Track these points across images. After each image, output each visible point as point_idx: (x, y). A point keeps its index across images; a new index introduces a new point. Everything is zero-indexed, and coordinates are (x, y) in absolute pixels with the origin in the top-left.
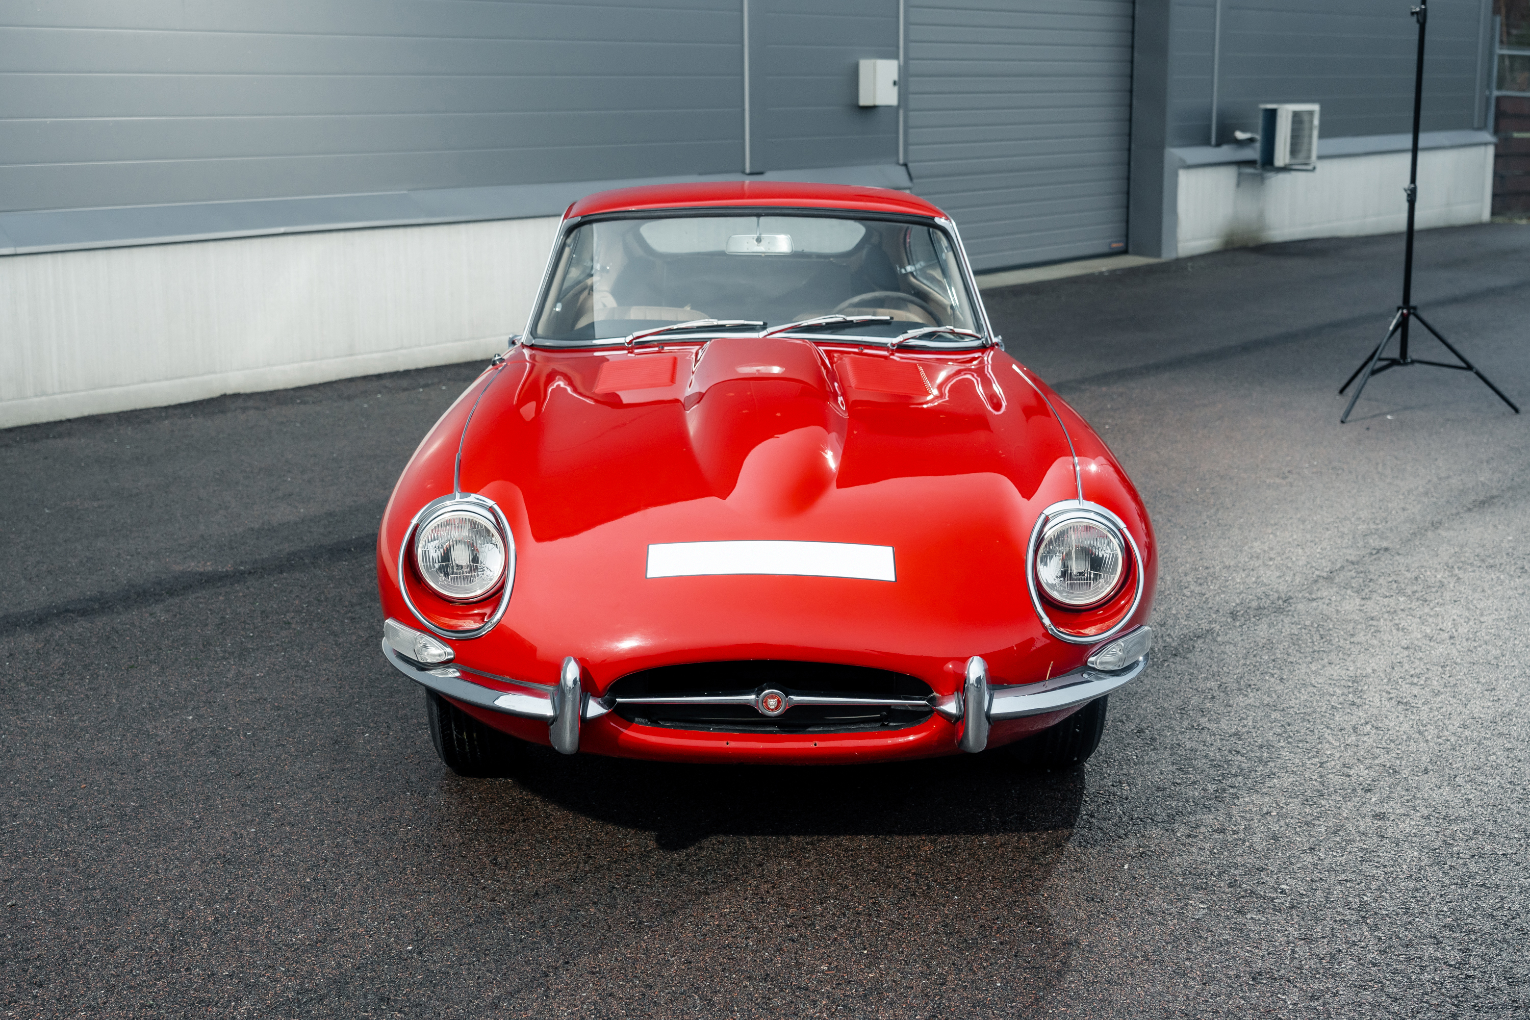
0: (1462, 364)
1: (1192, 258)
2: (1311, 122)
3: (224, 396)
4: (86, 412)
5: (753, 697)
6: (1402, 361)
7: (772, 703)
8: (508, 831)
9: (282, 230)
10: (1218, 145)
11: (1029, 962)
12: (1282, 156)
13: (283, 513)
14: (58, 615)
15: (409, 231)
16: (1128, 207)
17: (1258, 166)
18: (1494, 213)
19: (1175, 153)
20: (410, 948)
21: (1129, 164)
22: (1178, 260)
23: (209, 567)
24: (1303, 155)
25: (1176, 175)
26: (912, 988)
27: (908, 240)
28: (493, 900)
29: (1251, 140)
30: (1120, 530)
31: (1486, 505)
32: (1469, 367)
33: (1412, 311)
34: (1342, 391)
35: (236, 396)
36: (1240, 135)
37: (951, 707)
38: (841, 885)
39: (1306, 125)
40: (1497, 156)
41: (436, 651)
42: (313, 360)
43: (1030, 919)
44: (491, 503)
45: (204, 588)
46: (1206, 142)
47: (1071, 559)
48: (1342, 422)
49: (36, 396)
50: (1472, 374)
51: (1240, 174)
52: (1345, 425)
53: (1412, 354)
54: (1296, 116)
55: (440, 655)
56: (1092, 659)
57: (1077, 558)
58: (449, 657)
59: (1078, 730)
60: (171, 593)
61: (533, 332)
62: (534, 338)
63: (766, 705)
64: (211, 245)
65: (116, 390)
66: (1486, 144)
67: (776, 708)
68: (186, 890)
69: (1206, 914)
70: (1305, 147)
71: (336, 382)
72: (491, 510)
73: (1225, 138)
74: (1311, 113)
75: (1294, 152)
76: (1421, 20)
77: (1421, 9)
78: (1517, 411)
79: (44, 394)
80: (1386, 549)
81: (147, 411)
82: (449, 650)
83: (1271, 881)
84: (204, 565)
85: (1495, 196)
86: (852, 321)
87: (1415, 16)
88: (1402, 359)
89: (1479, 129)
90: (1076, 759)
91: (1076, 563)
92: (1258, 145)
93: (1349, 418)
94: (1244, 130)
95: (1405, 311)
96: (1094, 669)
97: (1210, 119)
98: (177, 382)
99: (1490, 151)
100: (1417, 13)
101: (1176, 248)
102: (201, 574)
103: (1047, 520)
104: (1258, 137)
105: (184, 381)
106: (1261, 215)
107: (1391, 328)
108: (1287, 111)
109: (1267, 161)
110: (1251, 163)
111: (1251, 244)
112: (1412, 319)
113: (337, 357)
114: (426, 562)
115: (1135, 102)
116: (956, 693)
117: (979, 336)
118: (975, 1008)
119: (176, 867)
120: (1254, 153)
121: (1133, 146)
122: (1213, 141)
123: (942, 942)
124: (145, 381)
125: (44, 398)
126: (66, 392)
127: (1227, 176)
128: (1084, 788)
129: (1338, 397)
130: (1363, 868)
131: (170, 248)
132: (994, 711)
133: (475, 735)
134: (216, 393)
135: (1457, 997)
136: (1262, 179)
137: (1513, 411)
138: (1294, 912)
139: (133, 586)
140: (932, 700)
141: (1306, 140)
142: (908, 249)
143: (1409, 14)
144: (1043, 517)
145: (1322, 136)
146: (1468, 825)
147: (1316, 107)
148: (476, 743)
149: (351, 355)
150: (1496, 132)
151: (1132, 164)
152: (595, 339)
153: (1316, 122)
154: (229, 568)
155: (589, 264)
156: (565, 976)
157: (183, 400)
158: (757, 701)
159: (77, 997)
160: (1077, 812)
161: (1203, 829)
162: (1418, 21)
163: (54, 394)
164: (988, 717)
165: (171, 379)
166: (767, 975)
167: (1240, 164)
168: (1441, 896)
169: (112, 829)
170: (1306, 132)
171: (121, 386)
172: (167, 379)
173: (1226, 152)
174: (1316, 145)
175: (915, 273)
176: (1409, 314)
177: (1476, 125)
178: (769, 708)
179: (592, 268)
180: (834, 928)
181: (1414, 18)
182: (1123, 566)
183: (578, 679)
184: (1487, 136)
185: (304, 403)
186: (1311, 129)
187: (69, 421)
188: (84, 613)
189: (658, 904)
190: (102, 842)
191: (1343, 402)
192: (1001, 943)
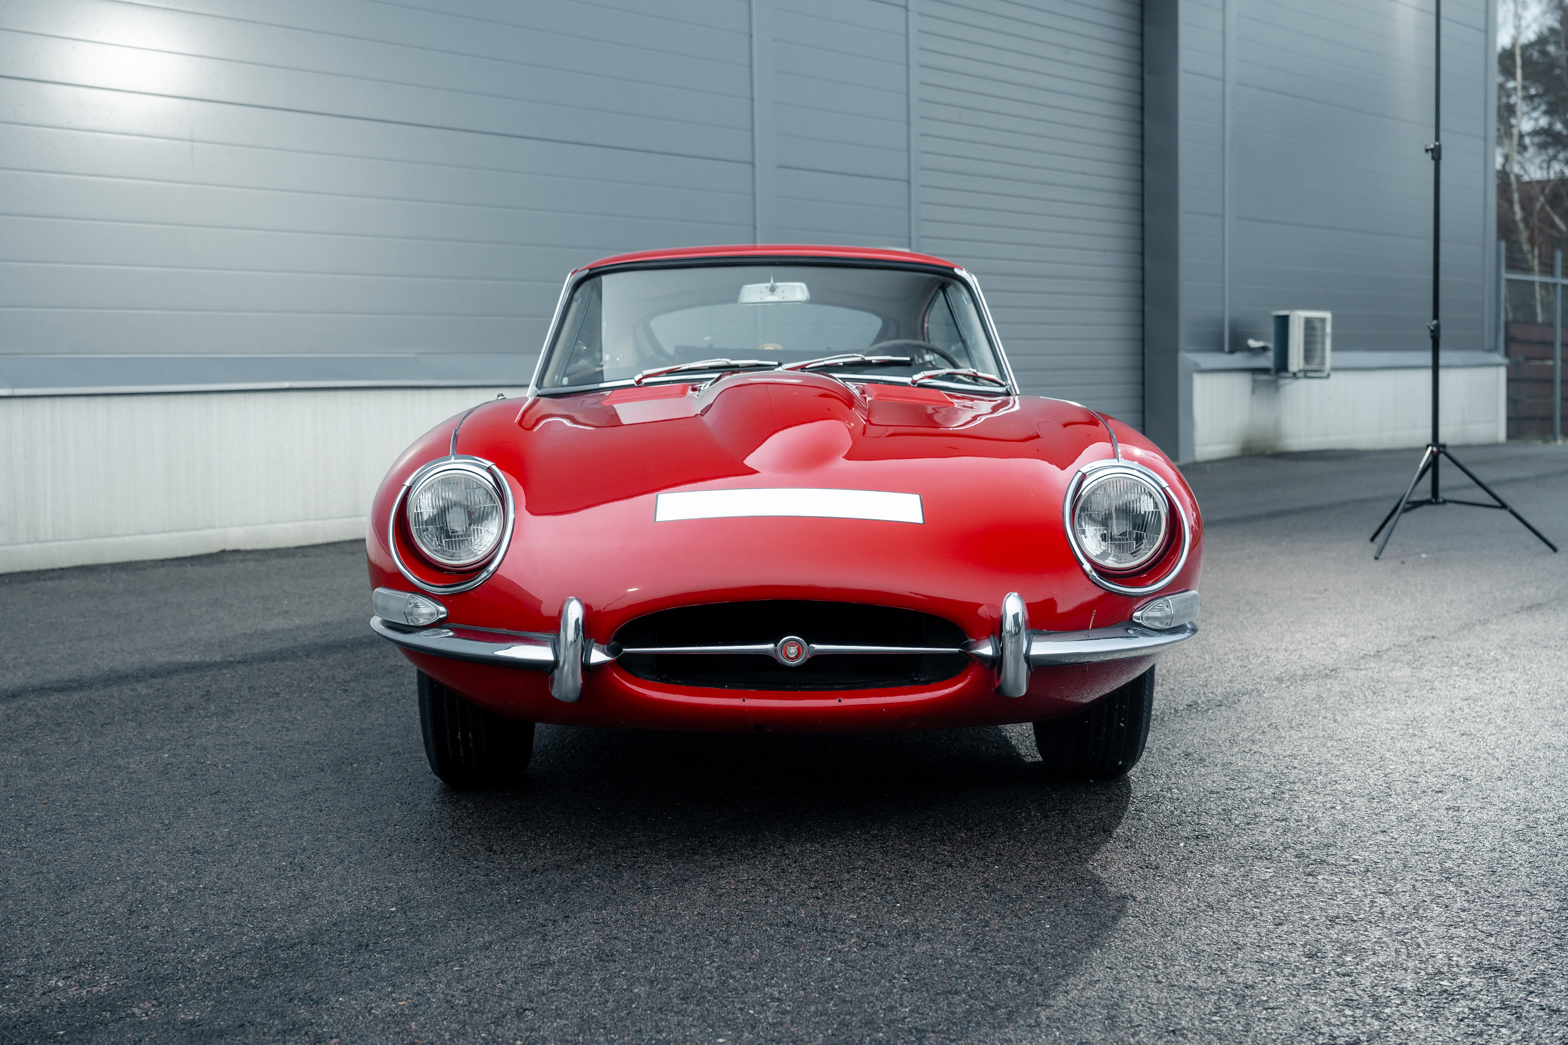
0: (1496, 503)
1: (1210, 462)
2: (1324, 329)
3: (223, 552)
4: (80, 562)
5: (771, 646)
6: (1434, 501)
7: (793, 651)
8: (504, 828)
9: (287, 385)
10: (1232, 351)
11: (1081, 911)
12: (1296, 360)
13: (275, 623)
14: (34, 691)
15: (417, 393)
16: (1143, 412)
17: (1272, 372)
18: (1510, 436)
19: (1188, 358)
20: (393, 909)
21: (1143, 369)
22: (1195, 463)
23: (196, 658)
24: (1317, 360)
25: (1191, 380)
26: (952, 929)
27: (926, 325)
28: (487, 875)
29: (1264, 349)
30: (1163, 489)
31: (1533, 609)
32: (1504, 506)
33: (1441, 449)
34: (1372, 539)
35: (236, 552)
36: (1253, 343)
37: (987, 650)
38: (869, 859)
39: (1319, 332)
40: (1510, 381)
41: (428, 610)
42: (316, 519)
43: (1079, 881)
44: (488, 463)
45: (190, 672)
46: (1219, 349)
47: (1111, 518)
48: (1376, 558)
49: (28, 542)
50: (1505, 513)
51: (1254, 381)
52: (1378, 562)
53: (1443, 495)
54: (1309, 323)
55: (432, 614)
56: (1137, 614)
57: (1117, 518)
58: (441, 616)
59: (1122, 725)
60: (153, 676)
61: (539, 385)
62: (540, 389)
63: (786, 653)
64: (215, 397)
65: (112, 540)
66: (1498, 365)
67: (797, 657)
68: (149, 872)
69: (1273, 876)
70: (1318, 354)
71: (339, 543)
72: (489, 470)
73: (1238, 345)
74: (1323, 320)
75: (1308, 357)
76: (1435, 156)
77: (1435, 146)
78: (1555, 550)
79: (37, 541)
80: (1433, 637)
81: (143, 562)
82: (442, 609)
83: (1341, 854)
84: (193, 656)
85: (1510, 419)
86: (870, 361)
87: (1430, 153)
88: (1435, 499)
89: (1490, 350)
90: (1120, 763)
91: (1118, 524)
92: (1271, 355)
93: (1382, 556)
94: (1256, 339)
95: (1435, 449)
96: (1139, 625)
97: (1223, 326)
98: (175, 535)
99: (1502, 373)
100: (1432, 150)
101: (1193, 452)
102: (188, 663)
103: (1084, 477)
104: (1271, 345)
105: (183, 534)
106: (1278, 422)
107: (1422, 465)
108: (1299, 317)
109: (1282, 365)
110: (1264, 371)
111: (1269, 452)
112: (1442, 457)
113: (341, 517)
114: (419, 526)
115: (1147, 309)
116: (992, 636)
117: (1004, 383)
118: (1022, 942)
119: (140, 856)
120: (1267, 361)
121: (1147, 351)
122: (1227, 348)
123: (982, 898)
124: (142, 533)
125: (37, 545)
126: (60, 540)
127: (1242, 383)
128: (1130, 792)
129: (1369, 544)
130: (1441, 844)
131: (171, 397)
132: (1033, 652)
133: (470, 735)
134: (215, 549)
135: (1558, 932)
136: (1277, 389)
137: (1550, 550)
138: (1369, 874)
139: (114, 672)
140: (967, 646)
141: (1319, 347)
142: (926, 335)
143: (1423, 151)
144: (1080, 474)
145: (1335, 348)
146: (1551, 815)
147: (1327, 315)
148: (471, 745)
149: (356, 516)
150: (1507, 354)
151: (1147, 369)
152: (603, 382)
153: (1328, 329)
154: (218, 658)
155: (598, 356)
156: (565, 926)
157: (181, 554)
158: (776, 651)
159: (19, 948)
160: (1125, 808)
161: (1262, 819)
162: (1433, 158)
163: (47, 541)
164: (1028, 658)
165: (169, 532)
166: (790, 922)
167: (1254, 371)
168: (1530, 863)
169: (72, 831)
170: (1319, 339)
171: (117, 536)
172: (164, 532)
173: (1238, 359)
174: (1330, 358)
175: (934, 363)
176: (1439, 452)
177: (1486, 347)
178: (788, 657)
179: (601, 359)
180: (863, 889)
181: (1430, 154)
182: (1167, 525)
183: (580, 622)
184: (1499, 358)
185: (306, 556)
186: (1324, 336)
187: (62, 569)
188: (61, 690)
189: (668, 875)
190: (60, 840)
191: (1374, 547)
192: (1049, 898)
